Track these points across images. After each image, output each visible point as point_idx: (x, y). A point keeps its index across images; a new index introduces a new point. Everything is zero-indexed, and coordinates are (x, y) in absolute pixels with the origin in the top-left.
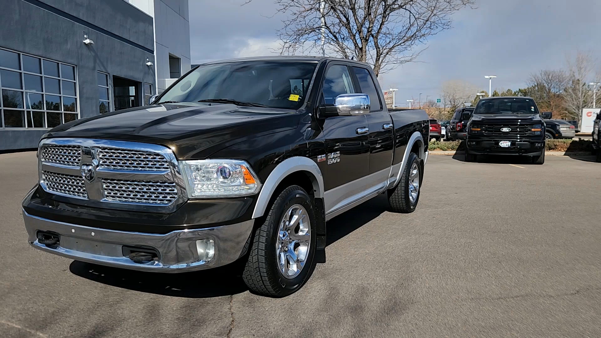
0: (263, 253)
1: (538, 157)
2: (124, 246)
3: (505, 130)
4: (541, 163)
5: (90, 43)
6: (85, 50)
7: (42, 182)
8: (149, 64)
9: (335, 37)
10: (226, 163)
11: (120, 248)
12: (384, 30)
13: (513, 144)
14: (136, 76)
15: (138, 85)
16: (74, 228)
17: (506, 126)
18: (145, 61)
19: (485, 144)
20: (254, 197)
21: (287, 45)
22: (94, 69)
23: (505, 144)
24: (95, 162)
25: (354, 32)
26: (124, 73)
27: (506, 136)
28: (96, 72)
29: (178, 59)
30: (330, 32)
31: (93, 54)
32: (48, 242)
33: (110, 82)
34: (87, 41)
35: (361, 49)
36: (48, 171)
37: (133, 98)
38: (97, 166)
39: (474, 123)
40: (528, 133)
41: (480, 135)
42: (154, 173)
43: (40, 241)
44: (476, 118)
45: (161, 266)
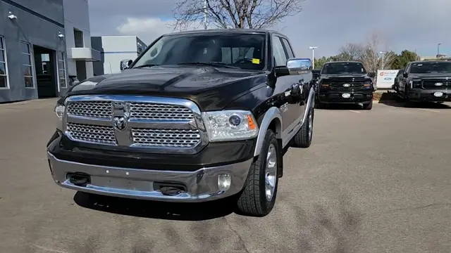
0: (258, 183)
1: (368, 104)
2: (155, 182)
3: (346, 85)
4: (370, 109)
5: (14, 18)
6: (10, 24)
7: (66, 132)
8: (61, 36)
9: (217, 16)
10: (235, 113)
11: (152, 184)
12: (255, 11)
13: (352, 95)
14: (52, 45)
15: (52, 53)
16: (108, 169)
17: (347, 82)
18: (57, 34)
19: (332, 95)
20: (254, 140)
21: (180, 22)
22: (18, 40)
23: (346, 96)
24: (127, 114)
25: (233, 12)
26: (42, 43)
27: (347, 90)
28: (20, 41)
29: (81, 32)
30: (214, 12)
31: (17, 27)
32: (79, 182)
33: (32, 50)
34: (12, 17)
35: (240, 26)
36: (72, 123)
37: (45, 63)
38: (128, 118)
39: (324, 81)
40: (362, 88)
41: (328, 89)
42: (181, 122)
43: (71, 181)
44: (324, 77)
45: (189, 197)
